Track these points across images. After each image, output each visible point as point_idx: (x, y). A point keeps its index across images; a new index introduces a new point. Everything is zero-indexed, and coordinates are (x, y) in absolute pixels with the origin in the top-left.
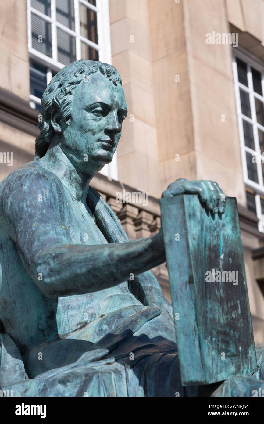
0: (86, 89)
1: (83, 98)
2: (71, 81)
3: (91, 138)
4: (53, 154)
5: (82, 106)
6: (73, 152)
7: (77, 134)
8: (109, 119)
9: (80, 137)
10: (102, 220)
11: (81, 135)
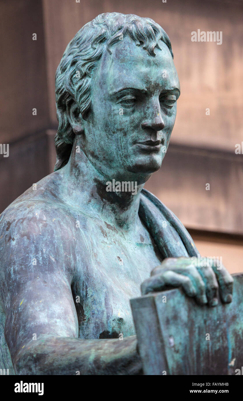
0: (109, 68)
1: (104, 83)
2: (87, 57)
3: (123, 141)
4: (76, 165)
5: (104, 95)
6: (101, 161)
7: (103, 135)
8: (146, 109)
9: (107, 140)
10: (164, 249)
11: (108, 137)
